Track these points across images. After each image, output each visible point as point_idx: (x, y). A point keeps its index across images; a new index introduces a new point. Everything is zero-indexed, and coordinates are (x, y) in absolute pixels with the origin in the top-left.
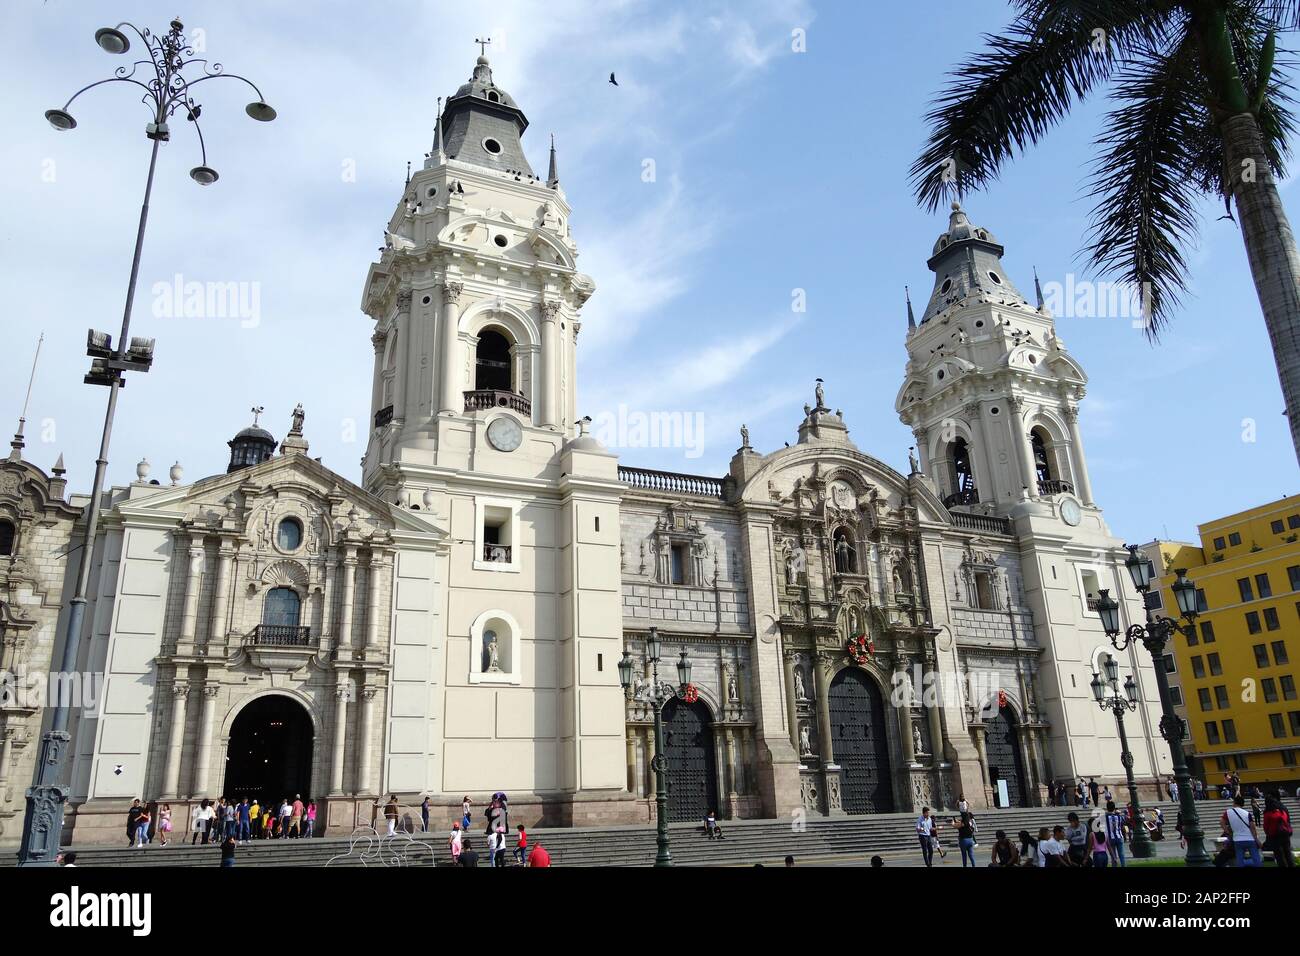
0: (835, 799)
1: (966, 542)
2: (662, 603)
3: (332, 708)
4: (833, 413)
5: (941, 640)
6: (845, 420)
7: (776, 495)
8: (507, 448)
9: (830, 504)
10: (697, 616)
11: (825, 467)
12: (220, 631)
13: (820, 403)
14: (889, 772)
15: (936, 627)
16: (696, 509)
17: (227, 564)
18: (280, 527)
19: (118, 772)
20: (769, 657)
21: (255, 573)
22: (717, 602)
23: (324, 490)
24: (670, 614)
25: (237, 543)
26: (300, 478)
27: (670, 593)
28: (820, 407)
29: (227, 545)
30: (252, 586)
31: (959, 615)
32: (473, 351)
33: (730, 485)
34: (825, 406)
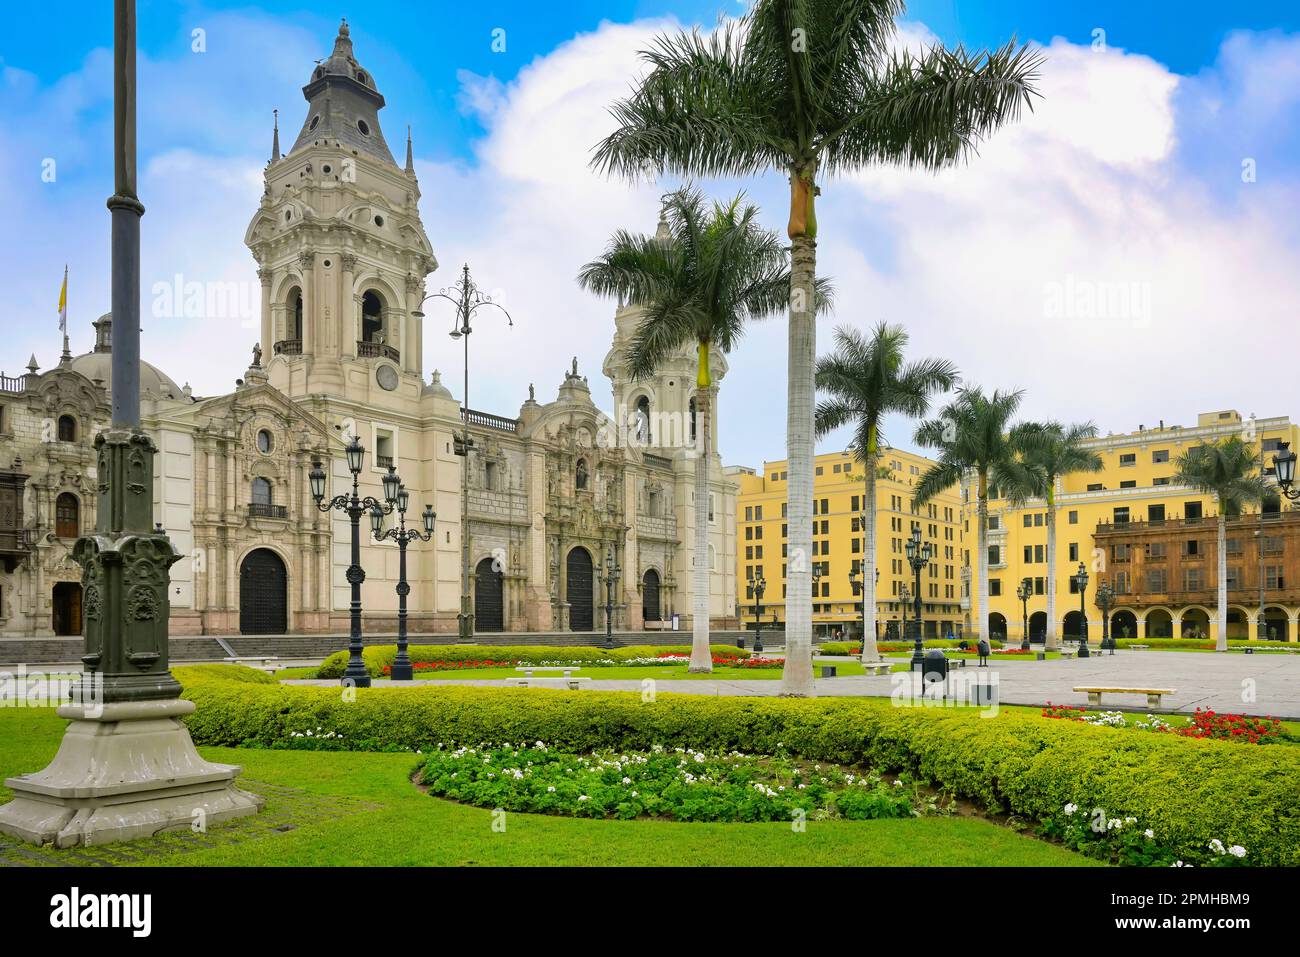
0: (566, 620)
1: (649, 472)
2: (481, 501)
3: (300, 558)
4: (582, 379)
5: (630, 533)
6: (589, 385)
7: (548, 435)
8: (389, 388)
9: (578, 443)
10: (499, 510)
11: (576, 417)
12: (231, 506)
13: (575, 372)
14: (592, 608)
15: (627, 525)
16: (501, 440)
17: (231, 461)
18: (259, 437)
19: (178, 592)
20: (538, 538)
21: (246, 467)
22: (511, 503)
23: (285, 412)
24: (484, 509)
25: (236, 445)
26: (268, 401)
27: (484, 495)
28: (575, 376)
29: (231, 447)
30: (245, 476)
31: (639, 518)
32: (361, 307)
33: (521, 425)
34: (578, 374)
